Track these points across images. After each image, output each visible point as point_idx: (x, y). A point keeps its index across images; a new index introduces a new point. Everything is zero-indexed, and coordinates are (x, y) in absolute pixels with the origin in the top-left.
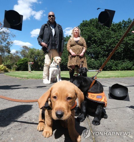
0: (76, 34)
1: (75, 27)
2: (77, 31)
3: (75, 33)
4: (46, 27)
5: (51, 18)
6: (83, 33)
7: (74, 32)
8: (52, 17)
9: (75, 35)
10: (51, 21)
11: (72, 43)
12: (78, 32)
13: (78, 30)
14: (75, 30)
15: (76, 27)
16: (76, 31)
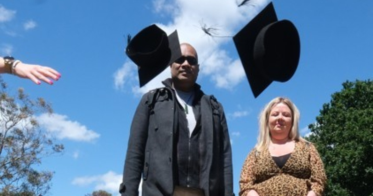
0: (277, 128)
1: (277, 100)
2: (284, 114)
3: (274, 124)
4: (161, 98)
5: (183, 67)
6: (345, 134)
7: (272, 119)
8: (186, 63)
9: (275, 132)
10: (181, 77)
11: (261, 169)
12: (286, 119)
13: (288, 110)
14: (274, 110)
15: (281, 100)
16: (280, 116)
